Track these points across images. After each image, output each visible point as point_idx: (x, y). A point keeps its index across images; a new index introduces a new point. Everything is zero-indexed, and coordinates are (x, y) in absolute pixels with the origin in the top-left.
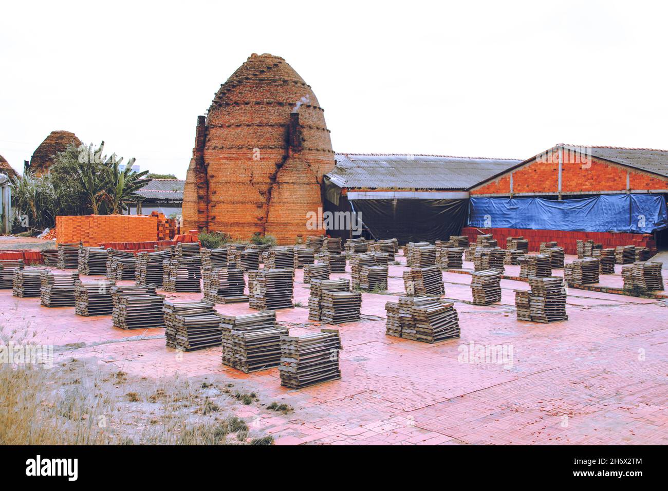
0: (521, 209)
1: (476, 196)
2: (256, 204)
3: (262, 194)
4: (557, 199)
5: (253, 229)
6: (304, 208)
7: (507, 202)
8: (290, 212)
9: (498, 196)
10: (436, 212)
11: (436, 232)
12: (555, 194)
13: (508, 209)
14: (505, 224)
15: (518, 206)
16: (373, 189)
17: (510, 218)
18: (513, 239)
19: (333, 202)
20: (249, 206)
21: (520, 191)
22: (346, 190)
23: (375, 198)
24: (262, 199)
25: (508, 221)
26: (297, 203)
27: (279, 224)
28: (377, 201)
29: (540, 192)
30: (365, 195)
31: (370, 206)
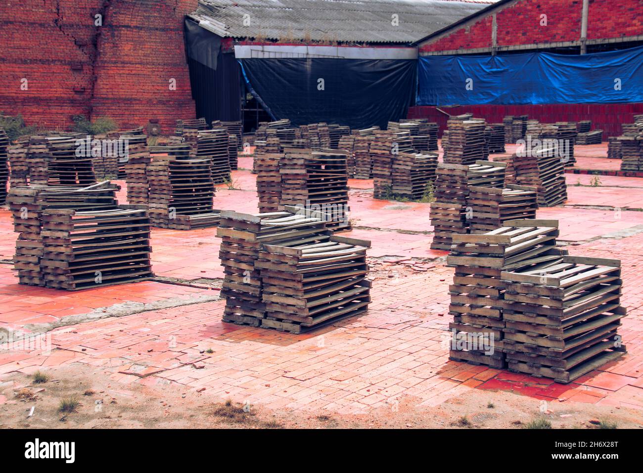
0: (512, 72)
1: (430, 54)
2: (69, 63)
3: (80, 46)
4: (579, 53)
5: (68, 109)
6: (159, 73)
7: (486, 62)
8: (135, 79)
9: (470, 52)
10: (371, 81)
11: (369, 115)
12: (574, 44)
13: (489, 74)
14: (482, 99)
15: (506, 68)
16: (274, 41)
17: (490, 88)
18: (514, 119)
19: (205, 64)
20: (55, 68)
21: (510, 42)
22: (231, 42)
23: (278, 56)
24: (81, 56)
25: (489, 94)
26: (147, 64)
27: (117, 101)
28: (280, 60)
29: (546, 42)
30: (263, 51)
31: (271, 70)
